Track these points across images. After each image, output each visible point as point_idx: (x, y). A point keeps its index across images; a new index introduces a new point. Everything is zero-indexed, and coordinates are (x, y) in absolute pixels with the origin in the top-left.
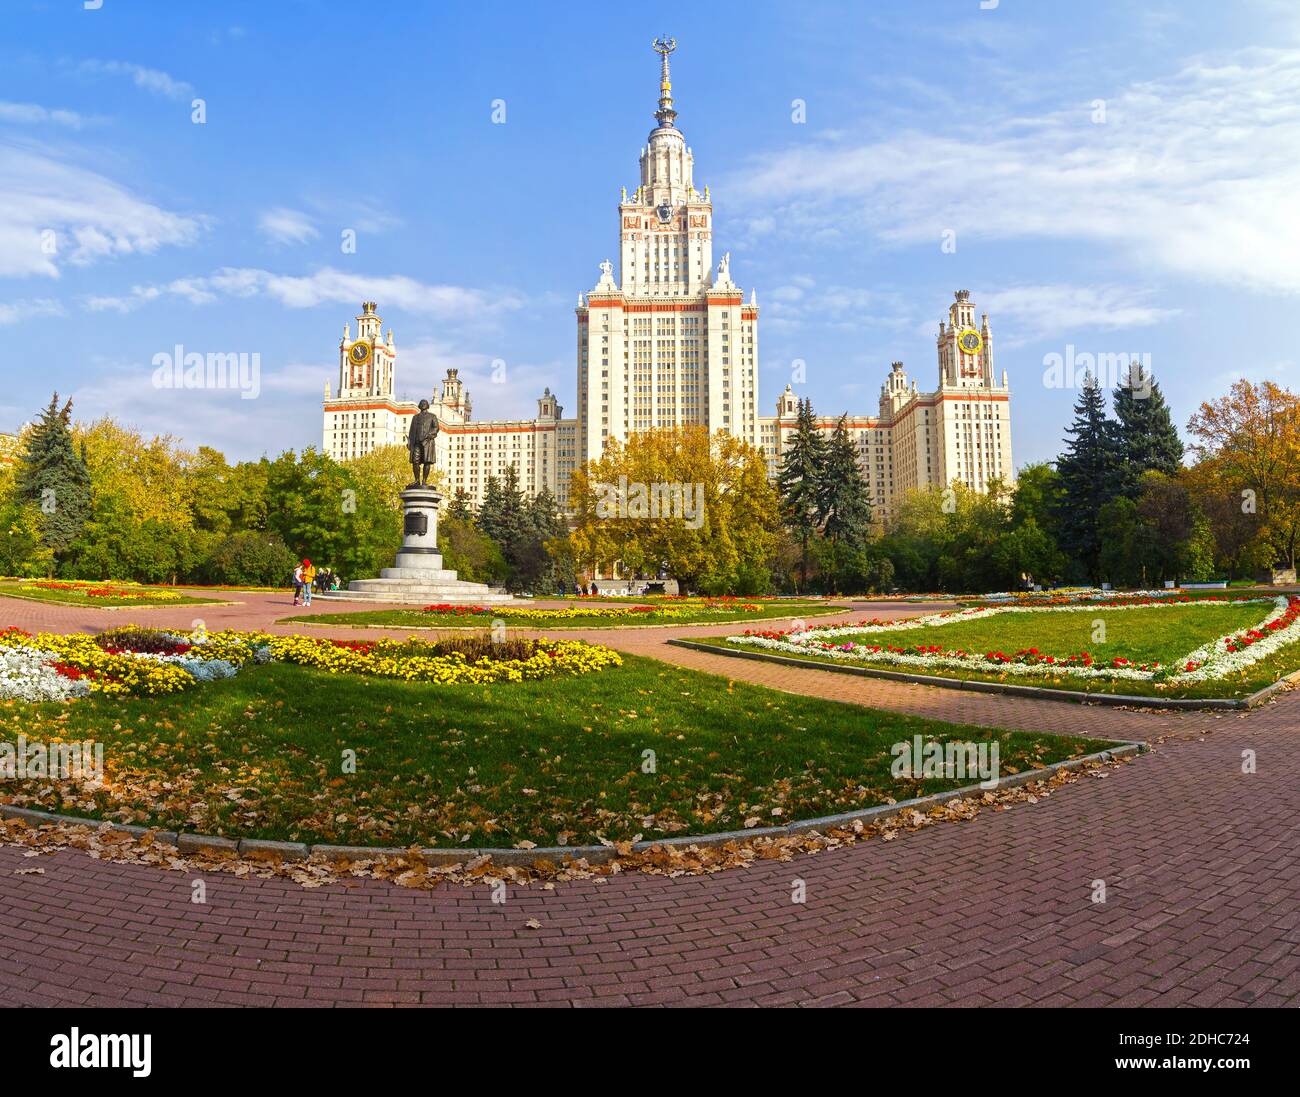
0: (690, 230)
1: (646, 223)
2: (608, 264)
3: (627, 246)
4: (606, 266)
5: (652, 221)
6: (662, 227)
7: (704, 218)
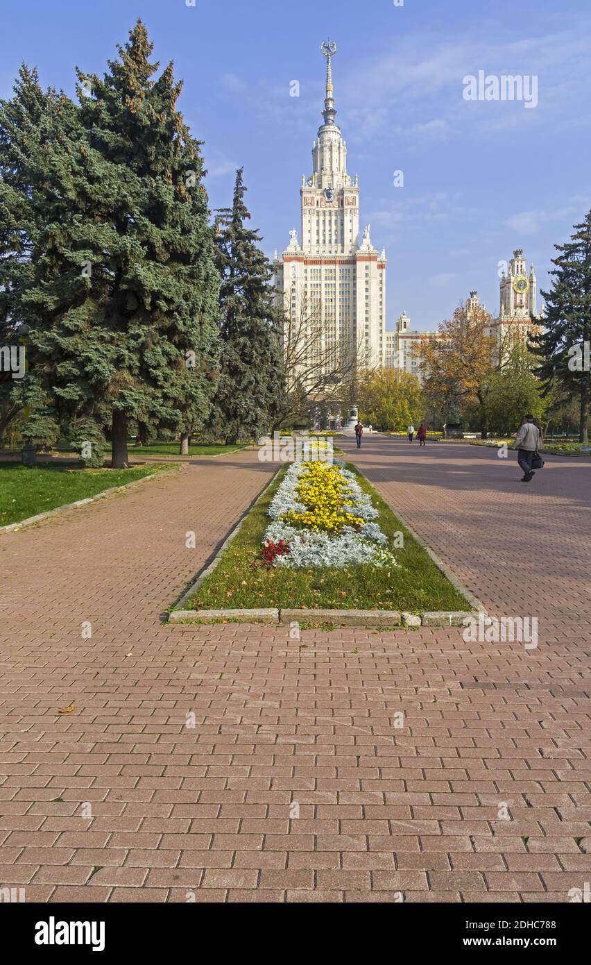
0: (345, 207)
1: (318, 202)
2: (294, 231)
3: (306, 219)
4: (293, 233)
5: (321, 200)
6: (327, 204)
7: (354, 198)
